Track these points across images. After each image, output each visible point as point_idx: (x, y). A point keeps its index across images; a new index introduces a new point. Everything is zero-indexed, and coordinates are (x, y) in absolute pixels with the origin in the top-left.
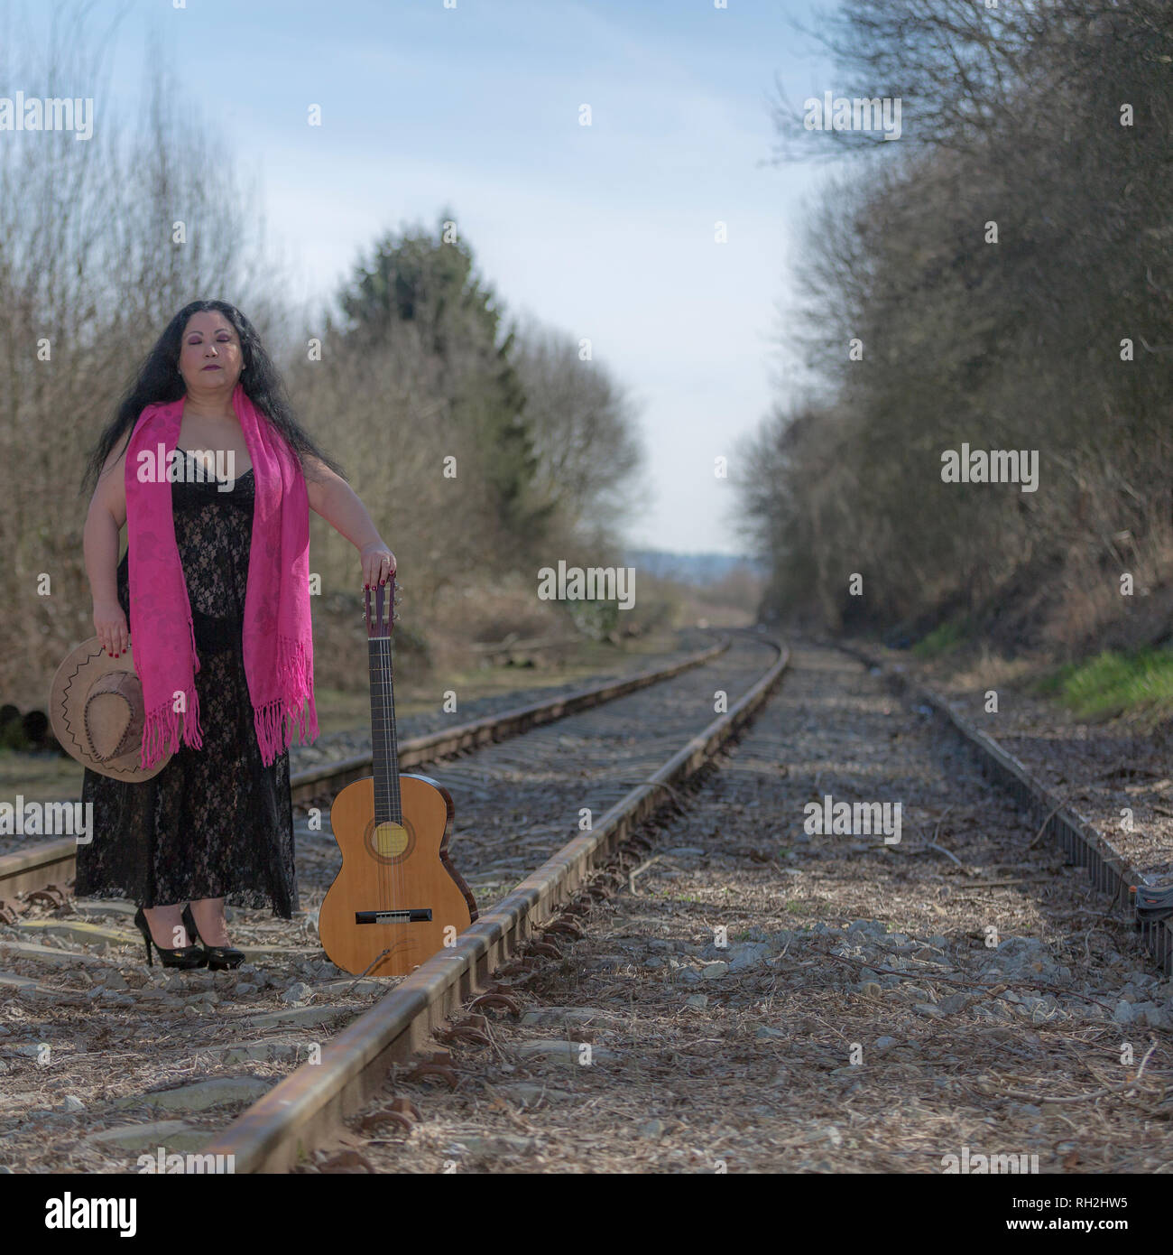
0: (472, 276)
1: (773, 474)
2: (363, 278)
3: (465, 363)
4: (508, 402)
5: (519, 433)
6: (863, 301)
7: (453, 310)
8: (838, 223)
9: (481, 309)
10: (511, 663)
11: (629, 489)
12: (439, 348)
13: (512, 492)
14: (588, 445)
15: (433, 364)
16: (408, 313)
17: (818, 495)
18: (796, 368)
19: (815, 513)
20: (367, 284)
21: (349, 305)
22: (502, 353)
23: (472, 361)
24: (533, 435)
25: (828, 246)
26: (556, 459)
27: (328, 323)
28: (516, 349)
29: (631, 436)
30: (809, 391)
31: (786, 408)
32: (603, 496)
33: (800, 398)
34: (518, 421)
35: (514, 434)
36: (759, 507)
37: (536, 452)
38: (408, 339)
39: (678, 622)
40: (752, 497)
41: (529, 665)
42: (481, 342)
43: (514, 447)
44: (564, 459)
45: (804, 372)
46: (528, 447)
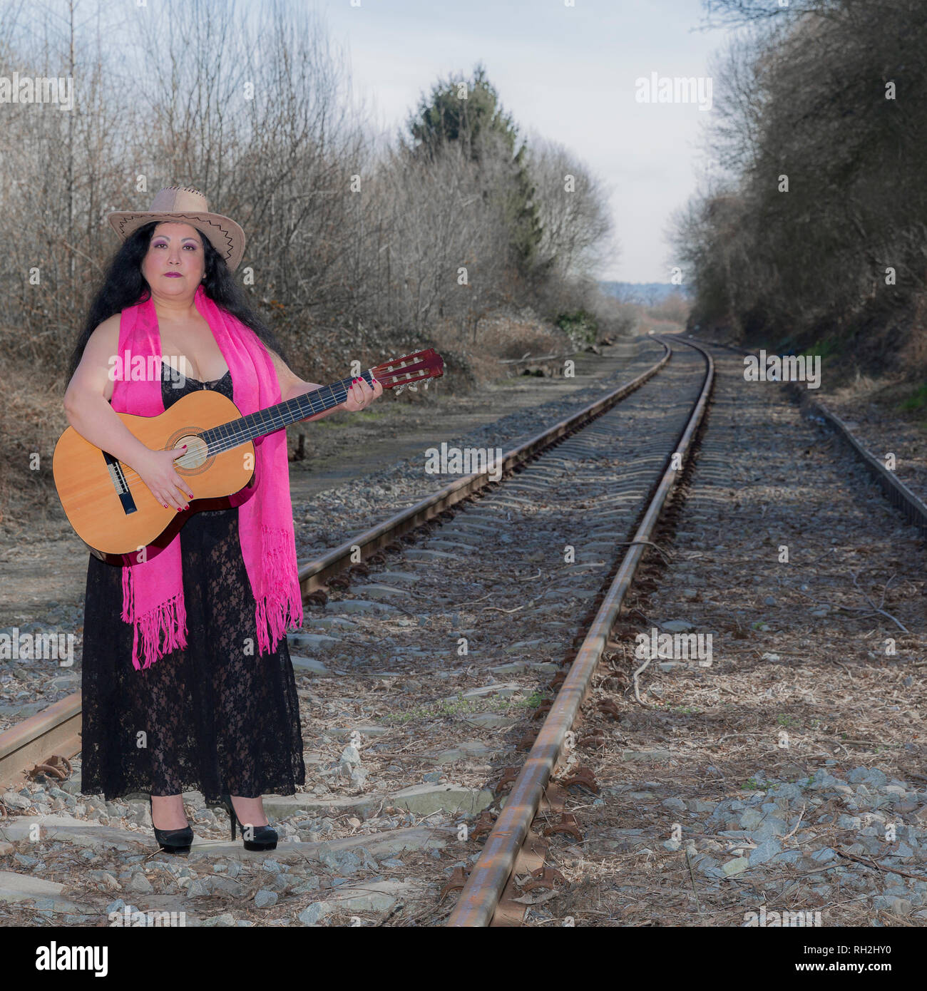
0: (498, 108)
1: (697, 235)
2: (424, 111)
3: (493, 167)
4: (522, 192)
5: (531, 212)
6: (758, 120)
7: (484, 132)
8: (740, 68)
9: (502, 130)
10: (527, 373)
11: (603, 246)
12: (476, 157)
13: (525, 252)
14: (574, 219)
15: (472, 168)
16: (454, 136)
17: (728, 251)
18: (713, 165)
19: (727, 262)
20: (427, 116)
21: (416, 131)
22: (518, 159)
23: (498, 166)
24: (539, 214)
25: (734, 83)
26: (555, 228)
27: (402, 142)
28: (527, 156)
29: (603, 212)
30: (722, 180)
31: (706, 194)
32: (586, 251)
33: (715, 185)
34: (529, 204)
35: (526, 213)
36: (689, 256)
37: (541, 225)
38: (454, 152)
39: (635, 332)
40: (683, 249)
41: (539, 374)
42: (503, 153)
43: (527, 221)
44: (559, 228)
45: (718, 168)
46: (537, 221)
